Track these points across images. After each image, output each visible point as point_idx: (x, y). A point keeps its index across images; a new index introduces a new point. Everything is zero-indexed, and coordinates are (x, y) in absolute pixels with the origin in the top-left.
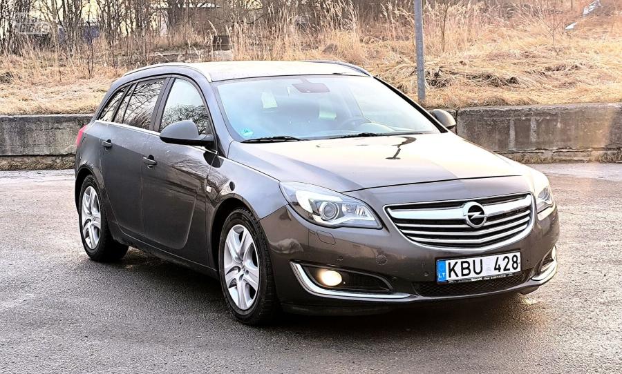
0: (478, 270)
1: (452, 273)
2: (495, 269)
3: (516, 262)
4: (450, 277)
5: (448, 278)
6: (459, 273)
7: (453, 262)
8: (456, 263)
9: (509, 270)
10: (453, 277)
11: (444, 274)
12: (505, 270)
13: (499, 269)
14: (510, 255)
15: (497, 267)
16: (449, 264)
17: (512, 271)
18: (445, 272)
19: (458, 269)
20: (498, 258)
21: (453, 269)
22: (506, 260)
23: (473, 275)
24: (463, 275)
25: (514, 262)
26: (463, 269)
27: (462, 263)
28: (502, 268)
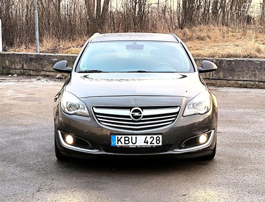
0: (134, 142)
1: (119, 142)
2: (145, 142)
3: (159, 140)
4: (118, 144)
5: (117, 144)
6: (123, 142)
7: (120, 137)
8: (122, 137)
9: (154, 144)
10: (120, 144)
11: (115, 142)
12: (151, 143)
13: (147, 143)
14: (155, 137)
15: (146, 141)
16: (118, 137)
17: (156, 144)
18: (115, 141)
19: (123, 140)
20: (146, 137)
21: (120, 140)
22: (152, 139)
23: (131, 144)
24: (125, 143)
25: (157, 140)
26: (125, 141)
27: (125, 137)
28: (149, 142)
